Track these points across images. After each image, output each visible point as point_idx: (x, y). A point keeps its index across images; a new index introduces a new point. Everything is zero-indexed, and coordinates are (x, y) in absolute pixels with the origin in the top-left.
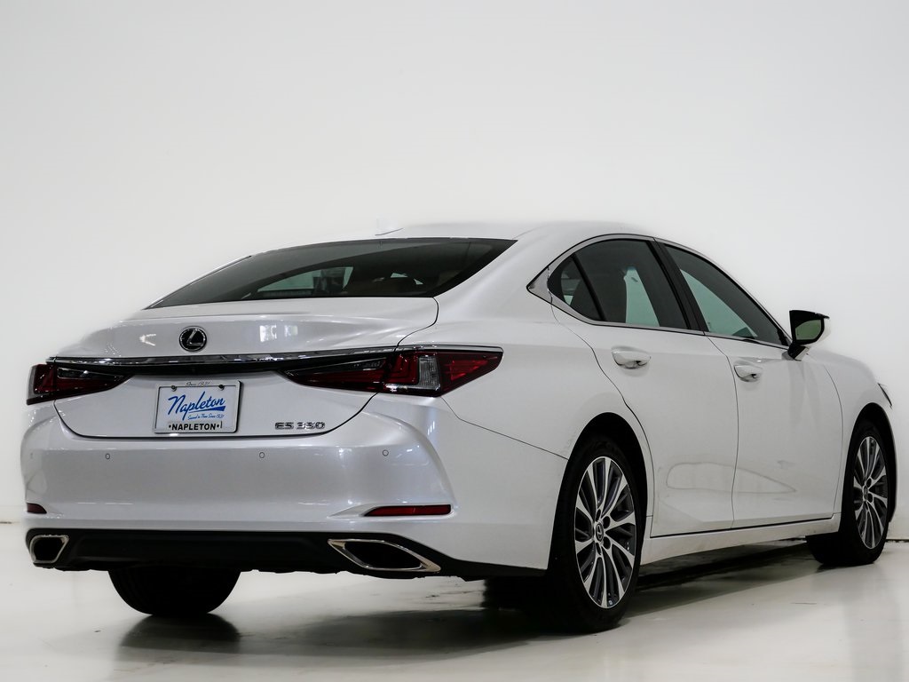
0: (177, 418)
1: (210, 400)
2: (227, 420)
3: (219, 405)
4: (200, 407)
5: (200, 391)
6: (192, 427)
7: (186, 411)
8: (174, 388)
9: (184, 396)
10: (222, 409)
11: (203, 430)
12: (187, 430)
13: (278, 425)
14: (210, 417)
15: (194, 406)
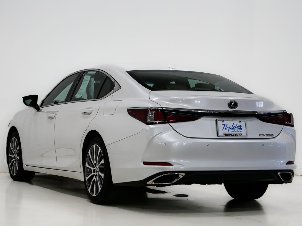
0: (226, 131)
1: (236, 126)
2: (243, 133)
3: (240, 128)
4: (233, 128)
5: (232, 122)
6: (232, 135)
7: (229, 129)
8: (223, 121)
9: (227, 124)
10: (241, 129)
11: (236, 136)
12: (231, 136)
13: (260, 135)
14: (237, 131)
15: (231, 128)
